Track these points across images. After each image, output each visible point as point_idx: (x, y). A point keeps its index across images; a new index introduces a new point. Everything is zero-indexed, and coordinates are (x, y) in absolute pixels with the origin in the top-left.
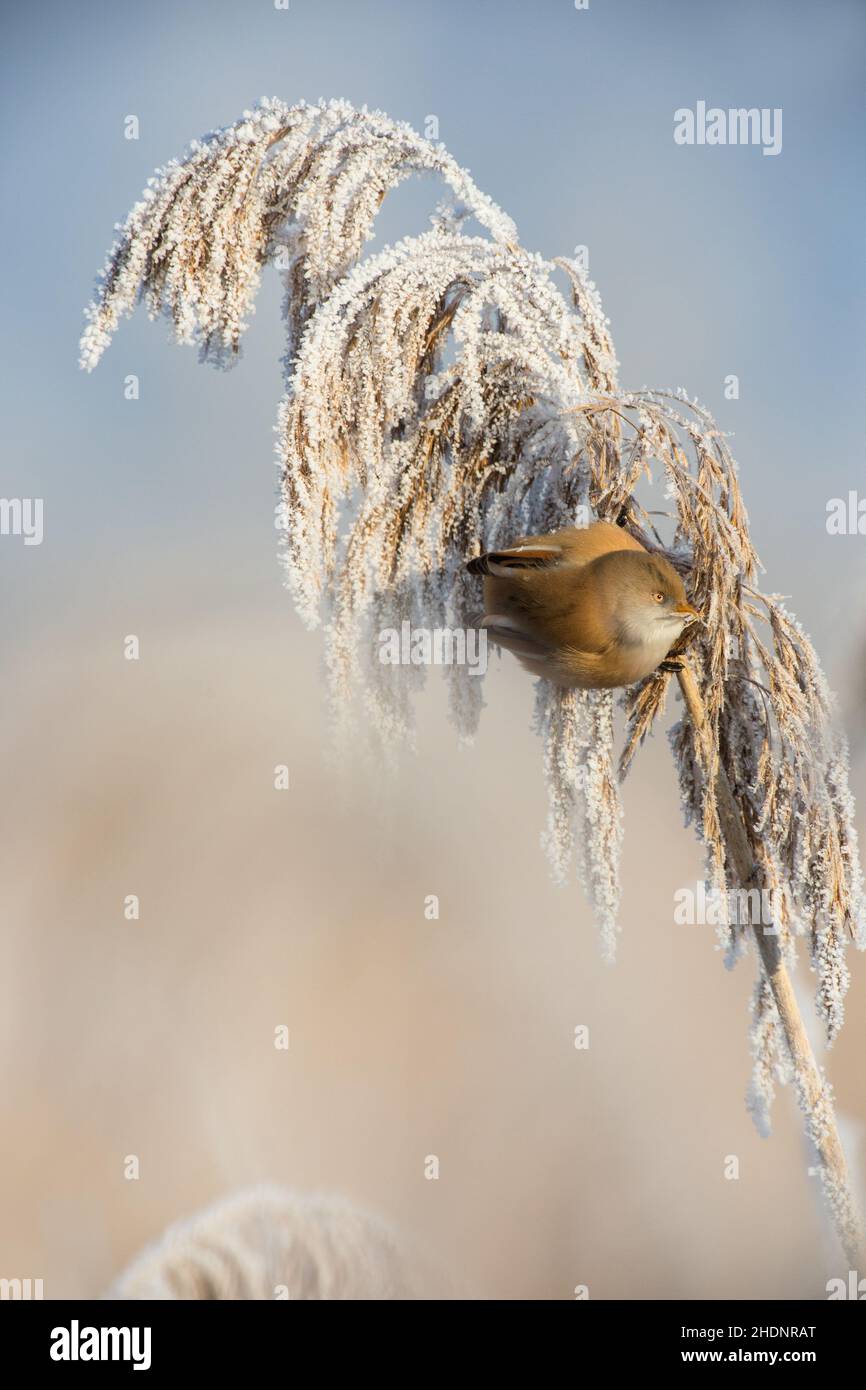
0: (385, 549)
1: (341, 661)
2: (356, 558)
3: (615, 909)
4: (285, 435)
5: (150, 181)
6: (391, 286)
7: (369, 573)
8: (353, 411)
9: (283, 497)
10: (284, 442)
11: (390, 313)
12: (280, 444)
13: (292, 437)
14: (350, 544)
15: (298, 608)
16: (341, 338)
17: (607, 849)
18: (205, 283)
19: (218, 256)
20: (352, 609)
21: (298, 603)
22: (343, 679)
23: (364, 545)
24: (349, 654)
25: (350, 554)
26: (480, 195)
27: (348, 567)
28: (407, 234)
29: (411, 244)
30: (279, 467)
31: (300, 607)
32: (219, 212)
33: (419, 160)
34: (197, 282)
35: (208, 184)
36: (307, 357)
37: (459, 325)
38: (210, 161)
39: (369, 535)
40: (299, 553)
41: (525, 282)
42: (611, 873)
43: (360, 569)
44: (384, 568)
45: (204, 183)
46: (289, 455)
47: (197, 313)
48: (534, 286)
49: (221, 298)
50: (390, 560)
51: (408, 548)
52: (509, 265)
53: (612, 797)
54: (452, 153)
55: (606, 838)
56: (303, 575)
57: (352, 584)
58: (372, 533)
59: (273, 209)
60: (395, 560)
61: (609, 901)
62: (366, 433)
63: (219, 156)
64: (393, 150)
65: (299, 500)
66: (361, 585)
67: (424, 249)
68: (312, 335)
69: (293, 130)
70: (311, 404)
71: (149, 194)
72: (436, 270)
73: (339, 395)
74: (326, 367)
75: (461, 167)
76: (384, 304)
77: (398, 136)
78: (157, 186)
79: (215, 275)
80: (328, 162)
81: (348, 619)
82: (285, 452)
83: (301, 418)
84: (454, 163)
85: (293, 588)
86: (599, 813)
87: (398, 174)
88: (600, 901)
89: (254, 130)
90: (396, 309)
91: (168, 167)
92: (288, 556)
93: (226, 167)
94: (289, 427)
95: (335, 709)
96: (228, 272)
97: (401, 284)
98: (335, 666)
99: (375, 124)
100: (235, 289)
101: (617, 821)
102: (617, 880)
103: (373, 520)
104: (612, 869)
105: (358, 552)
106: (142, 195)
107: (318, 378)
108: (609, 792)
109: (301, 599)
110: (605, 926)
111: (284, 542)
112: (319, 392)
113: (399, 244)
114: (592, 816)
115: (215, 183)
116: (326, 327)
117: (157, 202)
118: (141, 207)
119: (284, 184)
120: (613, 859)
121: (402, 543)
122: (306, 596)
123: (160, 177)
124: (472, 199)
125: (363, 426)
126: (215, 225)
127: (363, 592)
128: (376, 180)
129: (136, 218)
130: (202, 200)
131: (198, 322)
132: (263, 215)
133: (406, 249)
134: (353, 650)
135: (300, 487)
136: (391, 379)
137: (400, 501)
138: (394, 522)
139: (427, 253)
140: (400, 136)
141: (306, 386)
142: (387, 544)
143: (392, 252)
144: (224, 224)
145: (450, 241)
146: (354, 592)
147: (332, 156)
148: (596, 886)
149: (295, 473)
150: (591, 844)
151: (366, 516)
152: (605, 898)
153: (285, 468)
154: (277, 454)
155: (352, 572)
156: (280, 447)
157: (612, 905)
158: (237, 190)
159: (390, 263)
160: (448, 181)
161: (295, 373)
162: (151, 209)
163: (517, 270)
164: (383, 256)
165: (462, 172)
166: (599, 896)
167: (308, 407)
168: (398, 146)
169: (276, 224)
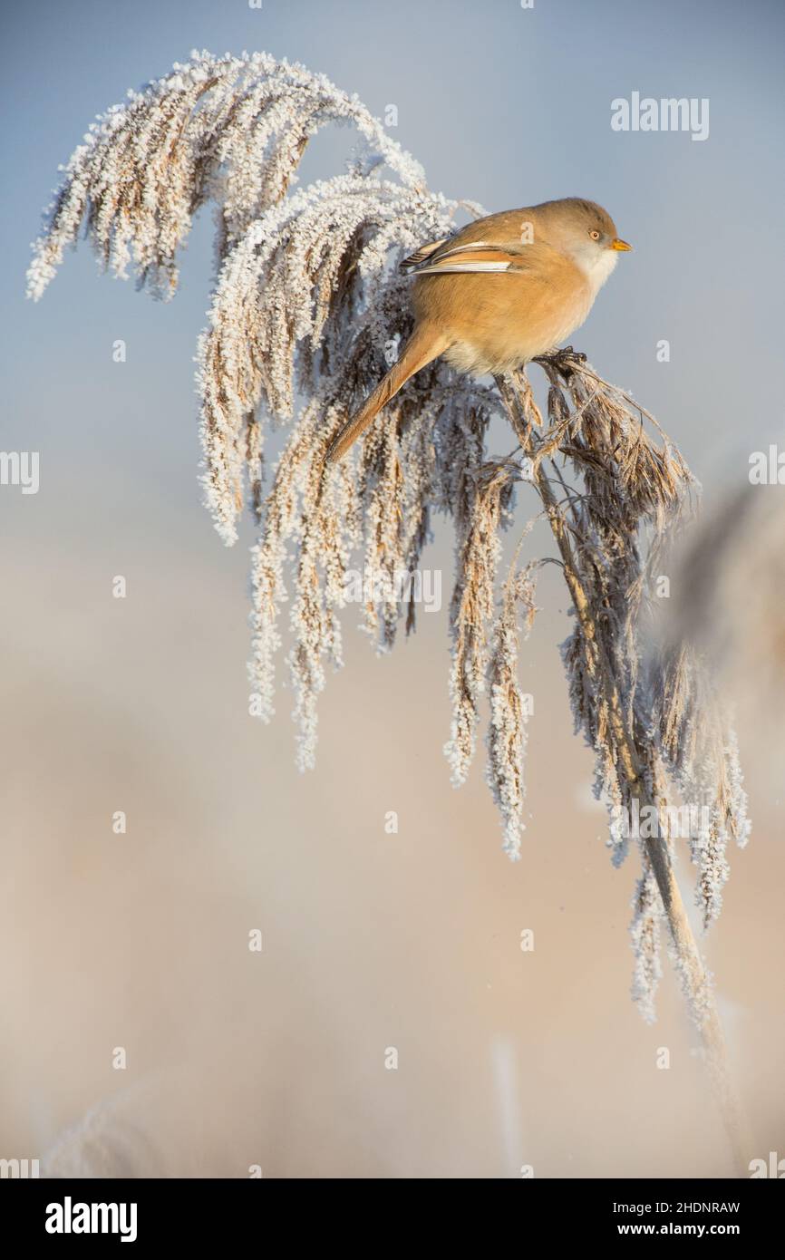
0: (311, 476)
1: (266, 581)
2: (283, 484)
3: (519, 808)
4: (204, 365)
5: (92, 127)
6: (303, 226)
7: (295, 498)
8: (268, 343)
9: (202, 423)
10: (203, 372)
11: (301, 252)
12: (199, 373)
13: (211, 367)
14: (279, 471)
15: (217, 526)
16: (257, 273)
17: (511, 753)
18: (138, 221)
19: (151, 197)
20: (278, 532)
21: (217, 521)
22: (268, 597)
23: (291, 473)
24: (274, 573)
25: (278, 481)
26: (390, 142)
27: (276, 492)
28: (319, 178)
29: (324, 188)
30: (199, 395)
31: (218, 525)
32: (152, 156)
33: (334, 109)
34: (132, 220)
35: (142, 130)
36: (224, 292)
37: (364, 263)
38: (145, 108)
39: (297, 463)
40: (217, 475)
41: (429, 223)
42: (515, 776)
43: (287, 495)
44: (311, 494)
45: (138, 129)
46: (208, 384)
47: (131, 250)
48: (437, 225)
49: (155, 235)
50: (317, 486)
51: (332, 474)
52: (413, 206)
53: (516, 705)
54: (364, 103)
55: (511, 743)
56: (221, 495)
57: (279, 508)
58: (300, 461)
59: (205, 153)
60: (321, 486)
61: (513, 802)
62: (278, 362)
63: (152, 104)
64: (309, 99)
65: (217, 426)
66: (287, 510)
67: (336, 192)
68: (229, 273)
69: (220, 81)
70: (228, 336)
71: (89, 138)
72: (345, 212)
73: (255, 327)
74: (244, 301)
75: (373, 116)
76: (297, 244)
77: (315, 86)
78: (97, 131)
79: (149, 214)
80: (249, 110)
81: (275, 541)
82: (205, 381)
83: (219, 349)
84: (365, 112)
85: (212, 508)
86: (504, 719)
87: (317, 123)
88: (504, 801)
89: (184, 81)
90: (307, 248)
91: (108, 113)
92: (207, 478)
93: (158, 114)
94: (208, 358)
95: (260, 625)
96: (162, 212)
97: (312, 224)
98: (260, 584)
99: (293, 75)
100: (168, 228)
101: (521, 727)
102: (521, 781)
103: (301, 449)
104: (516, 771)
105: (286, 479)
106: (83, 140)
107: (234, 311)
108: (514, 700)
109: (219, 517)
110: (510, 824)
111: (203, 464)
112: (236, 325)
113: (311, 187)
114: (498, 722)
115: (148, 129)
116: (242, 264)
117: (97, 146)
118: (82, 150)
119: (212, 129)
120: (518, 762)
121: (326, 470)
122: (224, 515)
123: (100, 123)
124: (382, 145)
125: (276, 357)
126: (148, 168)
127: (288, 516)
128: (296, 127)
129: (78, 160)
130: (137, 144)
131: (132, 258)
132: (196, 159)
133: (318, 192)
134: (278, 571)
135: (218, 413)
136: (301, 312)
137: (326, 432)
138: (320, 450)
139: (337, 196)
140: (316, 86)
141: (224, 320)
142: (314, 472)
143: (304, 194)
144: (157, 168)
145: (360, 184)
146: (281, 516)
147: (254, 104)
148: (501, 787)
149: (213, 400)
150: (496, 748)
151: (294, 445)
152: (509, 798)
153: (204, 396)
154: (197, 382)
155: (280, 497)
156: (200, 377)
157: (517, 805)
158: (168, 136)
159: (302, 205)
160: (360, 128)
161: (213, 307)
162: (92, 153)
163: (421, 211)
164: (296, 198)
165: (374, 120)
166: (504, 796)
167: (225, 340)
168: (314, 95)
169: (210, 167)
